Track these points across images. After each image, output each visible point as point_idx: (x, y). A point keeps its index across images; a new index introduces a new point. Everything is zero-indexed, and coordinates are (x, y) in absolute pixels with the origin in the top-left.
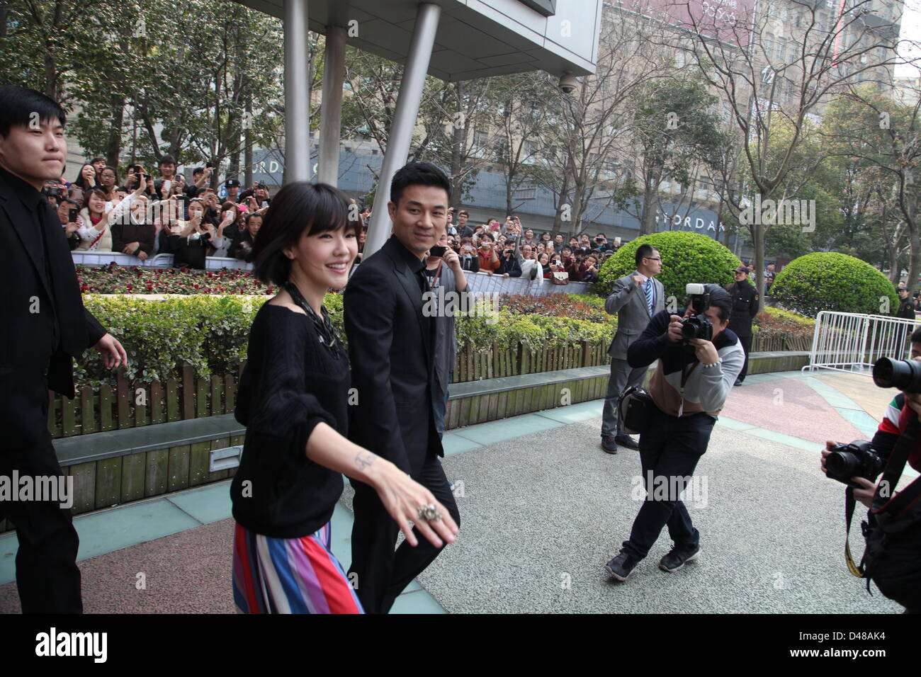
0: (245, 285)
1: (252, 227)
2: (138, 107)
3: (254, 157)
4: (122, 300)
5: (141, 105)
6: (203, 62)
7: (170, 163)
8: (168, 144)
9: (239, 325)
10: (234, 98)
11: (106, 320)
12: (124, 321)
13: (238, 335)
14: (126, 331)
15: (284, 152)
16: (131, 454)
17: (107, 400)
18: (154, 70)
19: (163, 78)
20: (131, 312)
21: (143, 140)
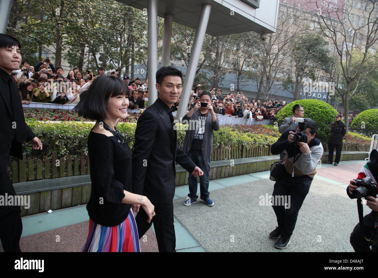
0: (131, 119)
1: (134, 95)
2: (90, 48)
3: (135, 68)
4: (83, 124)
5: (91, 47)
6: (116, 30)
7: (103, 69)
8: (101, 62)
9: (128, 135)
10: (127, 44)
11: (77, 131)
12: (84, 132)
13: (128, 139)
14: (84, 136)
15: (147, 65)
16: (86, 185)
17: (77, 163)
18: (97, 33)
19: (100, 36)
20: (86, 128)
21: (92, 61)
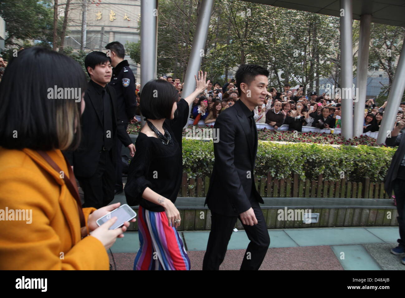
0: (320, 140)
1: (324, 113)
2: (272, 65)
3: (320, 82)
4: (270, 143)
5: (273, 65)
6: (300, 43)
7: (288, 86)
8: (284, 79)
9: (320, 157)
10: (313, 57)
11: (264, 151)
12: (272, 152)
13: (319, 162)
14: (272, 156)
15: (335, 79)
17: (263, 184)
18: (280, 49)
19: (284, 51)
20: (273, 148)
21: (274, 78)
